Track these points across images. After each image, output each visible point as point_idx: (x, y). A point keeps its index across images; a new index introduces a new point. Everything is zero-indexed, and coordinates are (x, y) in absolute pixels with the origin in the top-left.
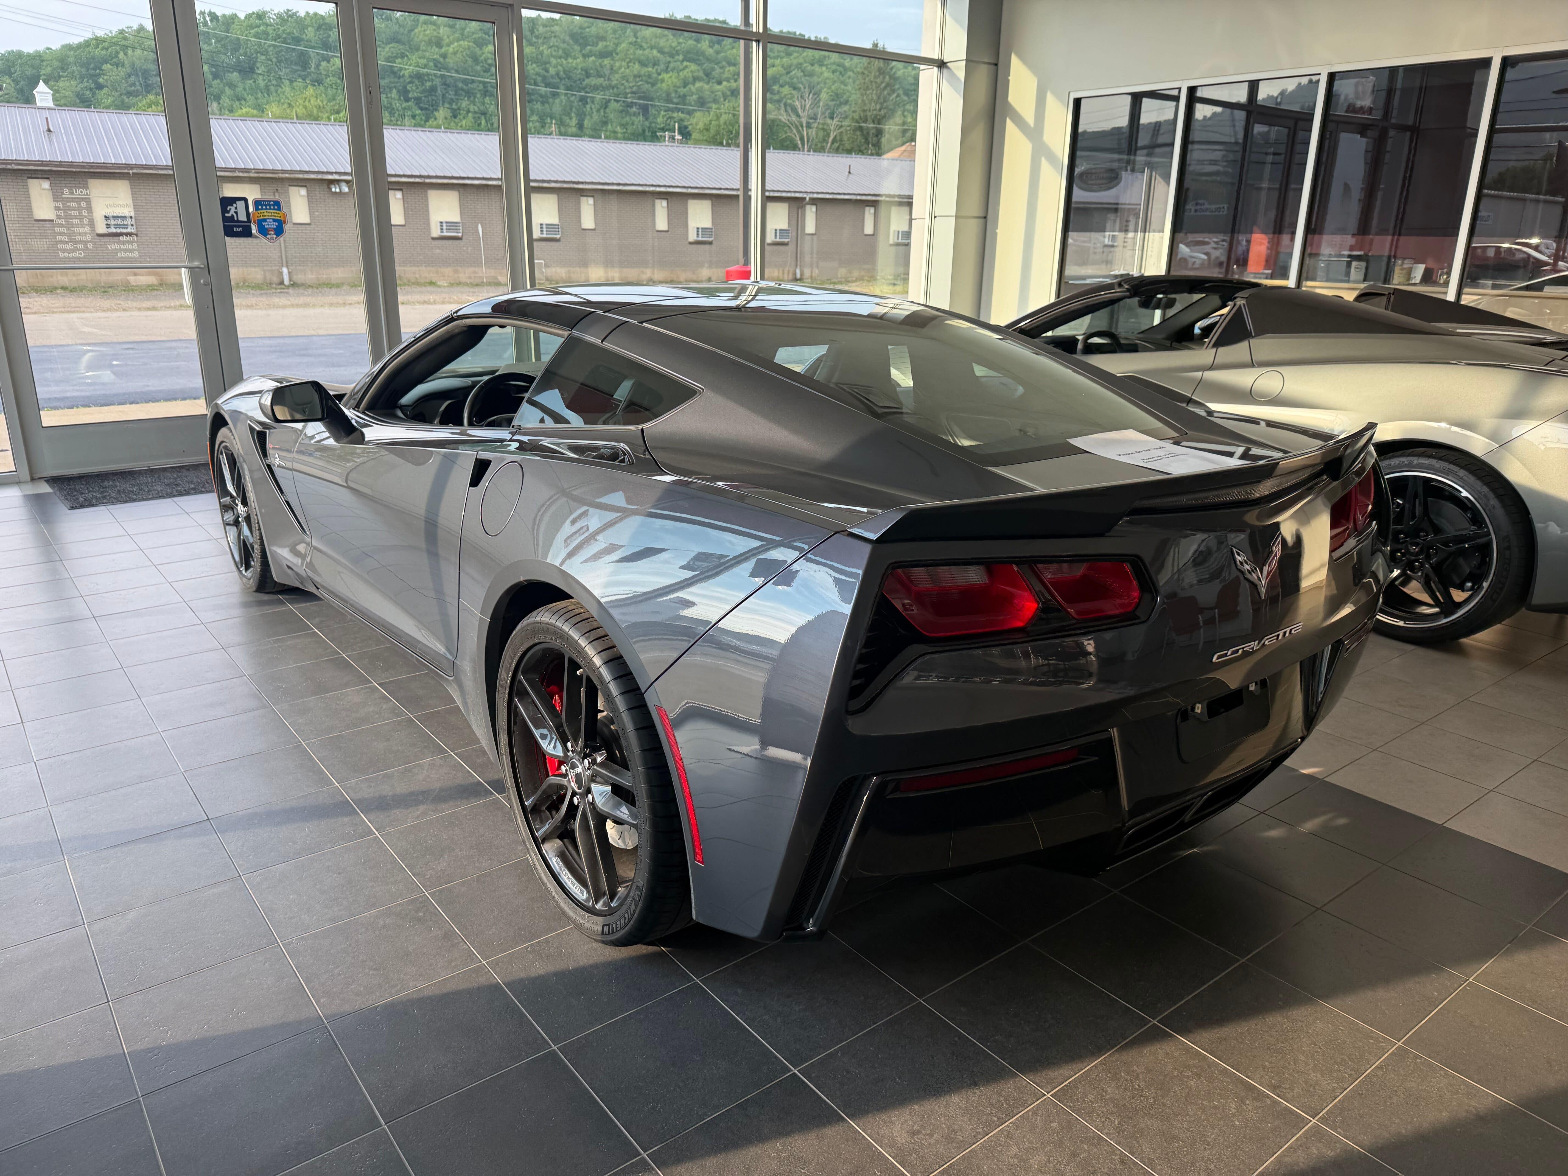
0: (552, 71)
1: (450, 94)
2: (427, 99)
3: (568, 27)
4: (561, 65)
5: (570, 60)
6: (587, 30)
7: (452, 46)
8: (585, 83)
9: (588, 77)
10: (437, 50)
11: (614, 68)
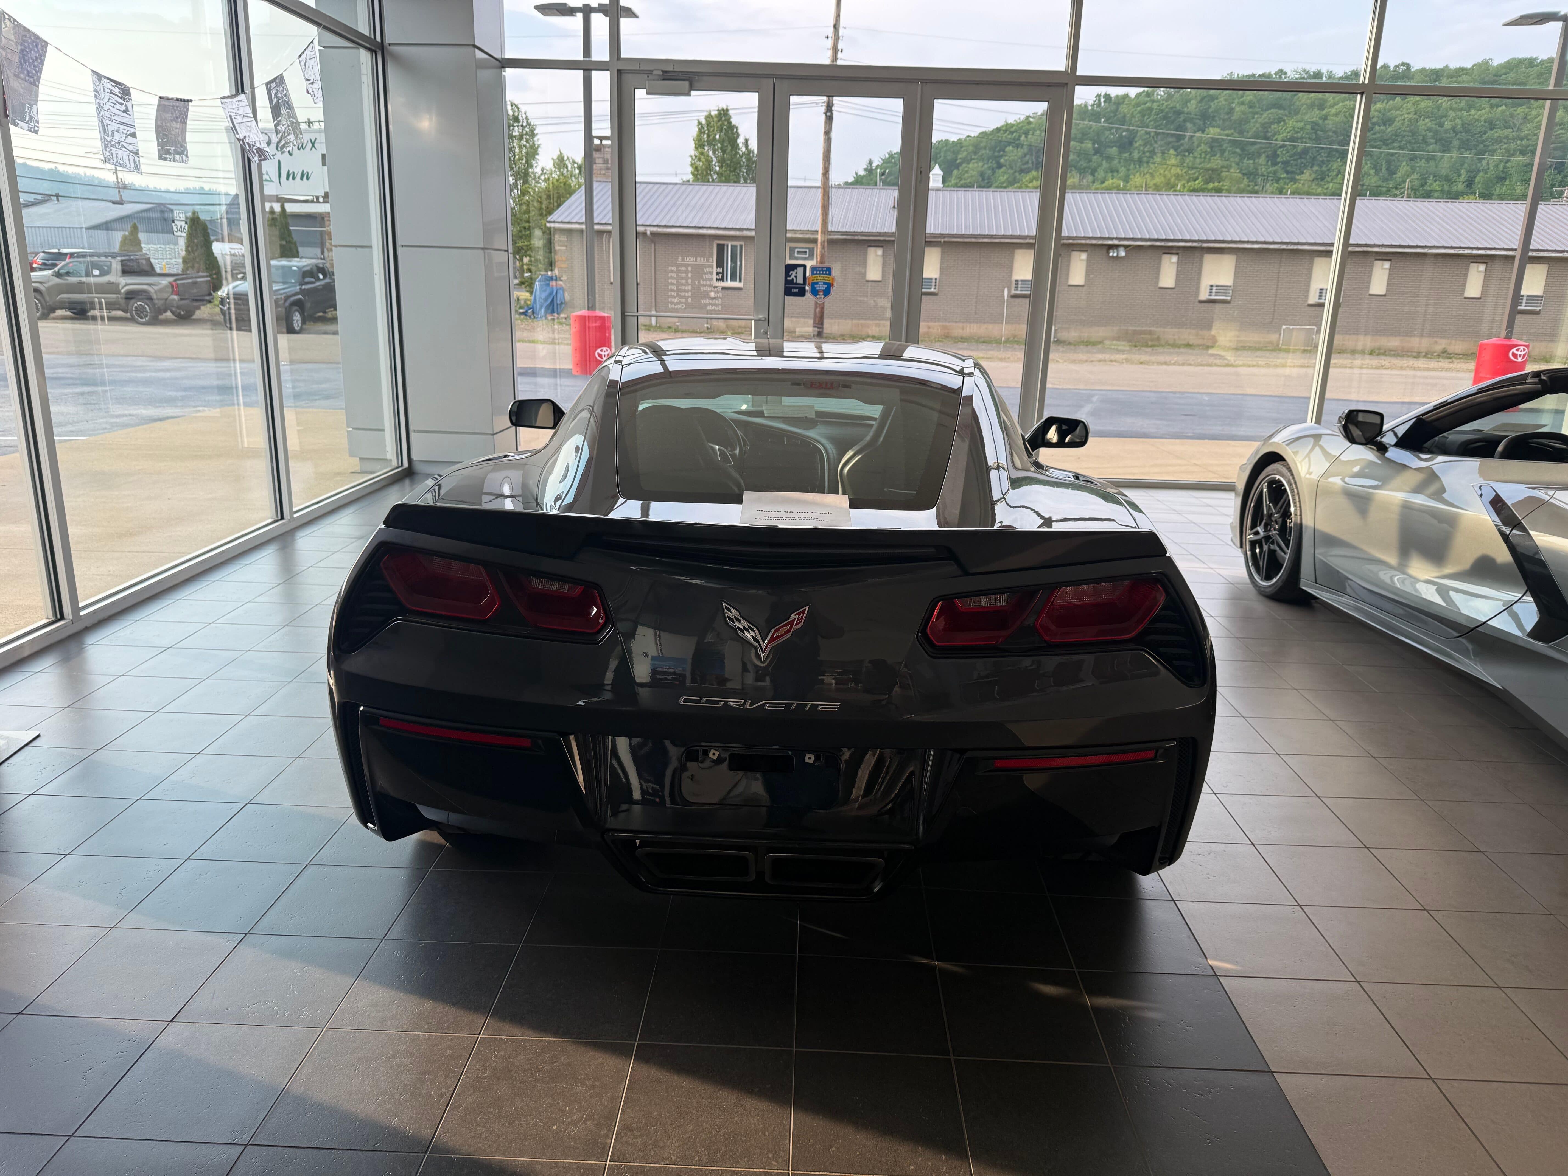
0: (1448, 125)
1: (1322, 156)
2: (1295, 162)
3: (1479, 76)
4: (1460, 118)
5: (1473, 112)
6: (1504, 76)
7: (1336, 107)
8: (1485, 136)
9: (1491, 129)
10: (1318, 112)
11: (1529, 117)
